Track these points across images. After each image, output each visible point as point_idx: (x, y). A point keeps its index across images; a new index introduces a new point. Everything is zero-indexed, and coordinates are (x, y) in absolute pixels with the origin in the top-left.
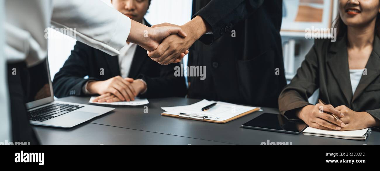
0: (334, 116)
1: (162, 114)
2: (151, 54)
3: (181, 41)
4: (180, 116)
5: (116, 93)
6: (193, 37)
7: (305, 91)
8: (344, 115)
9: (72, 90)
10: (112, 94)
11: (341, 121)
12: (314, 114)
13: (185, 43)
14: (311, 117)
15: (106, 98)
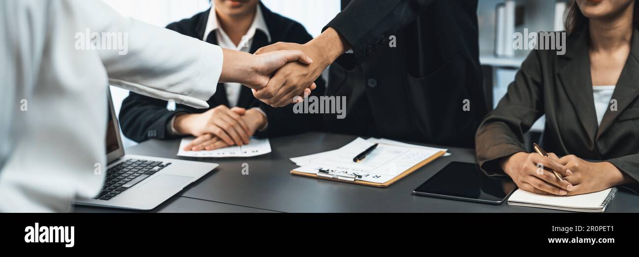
0: (556, 174)
1: (291, 172)
2: (258, 95)
3: (304, 71)
4: (318, 176)
5: (220, 133)
6: (322, 63)
7: (519, 122)
8: (571, 172)
9: (150, 130)
10: (213, 136)
11: (566, 182)
12: (526, 169)
13: (310, 74)
14: (521, 174)
15: (205, 144)
